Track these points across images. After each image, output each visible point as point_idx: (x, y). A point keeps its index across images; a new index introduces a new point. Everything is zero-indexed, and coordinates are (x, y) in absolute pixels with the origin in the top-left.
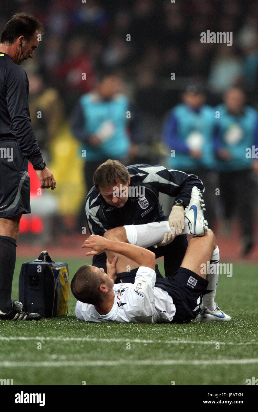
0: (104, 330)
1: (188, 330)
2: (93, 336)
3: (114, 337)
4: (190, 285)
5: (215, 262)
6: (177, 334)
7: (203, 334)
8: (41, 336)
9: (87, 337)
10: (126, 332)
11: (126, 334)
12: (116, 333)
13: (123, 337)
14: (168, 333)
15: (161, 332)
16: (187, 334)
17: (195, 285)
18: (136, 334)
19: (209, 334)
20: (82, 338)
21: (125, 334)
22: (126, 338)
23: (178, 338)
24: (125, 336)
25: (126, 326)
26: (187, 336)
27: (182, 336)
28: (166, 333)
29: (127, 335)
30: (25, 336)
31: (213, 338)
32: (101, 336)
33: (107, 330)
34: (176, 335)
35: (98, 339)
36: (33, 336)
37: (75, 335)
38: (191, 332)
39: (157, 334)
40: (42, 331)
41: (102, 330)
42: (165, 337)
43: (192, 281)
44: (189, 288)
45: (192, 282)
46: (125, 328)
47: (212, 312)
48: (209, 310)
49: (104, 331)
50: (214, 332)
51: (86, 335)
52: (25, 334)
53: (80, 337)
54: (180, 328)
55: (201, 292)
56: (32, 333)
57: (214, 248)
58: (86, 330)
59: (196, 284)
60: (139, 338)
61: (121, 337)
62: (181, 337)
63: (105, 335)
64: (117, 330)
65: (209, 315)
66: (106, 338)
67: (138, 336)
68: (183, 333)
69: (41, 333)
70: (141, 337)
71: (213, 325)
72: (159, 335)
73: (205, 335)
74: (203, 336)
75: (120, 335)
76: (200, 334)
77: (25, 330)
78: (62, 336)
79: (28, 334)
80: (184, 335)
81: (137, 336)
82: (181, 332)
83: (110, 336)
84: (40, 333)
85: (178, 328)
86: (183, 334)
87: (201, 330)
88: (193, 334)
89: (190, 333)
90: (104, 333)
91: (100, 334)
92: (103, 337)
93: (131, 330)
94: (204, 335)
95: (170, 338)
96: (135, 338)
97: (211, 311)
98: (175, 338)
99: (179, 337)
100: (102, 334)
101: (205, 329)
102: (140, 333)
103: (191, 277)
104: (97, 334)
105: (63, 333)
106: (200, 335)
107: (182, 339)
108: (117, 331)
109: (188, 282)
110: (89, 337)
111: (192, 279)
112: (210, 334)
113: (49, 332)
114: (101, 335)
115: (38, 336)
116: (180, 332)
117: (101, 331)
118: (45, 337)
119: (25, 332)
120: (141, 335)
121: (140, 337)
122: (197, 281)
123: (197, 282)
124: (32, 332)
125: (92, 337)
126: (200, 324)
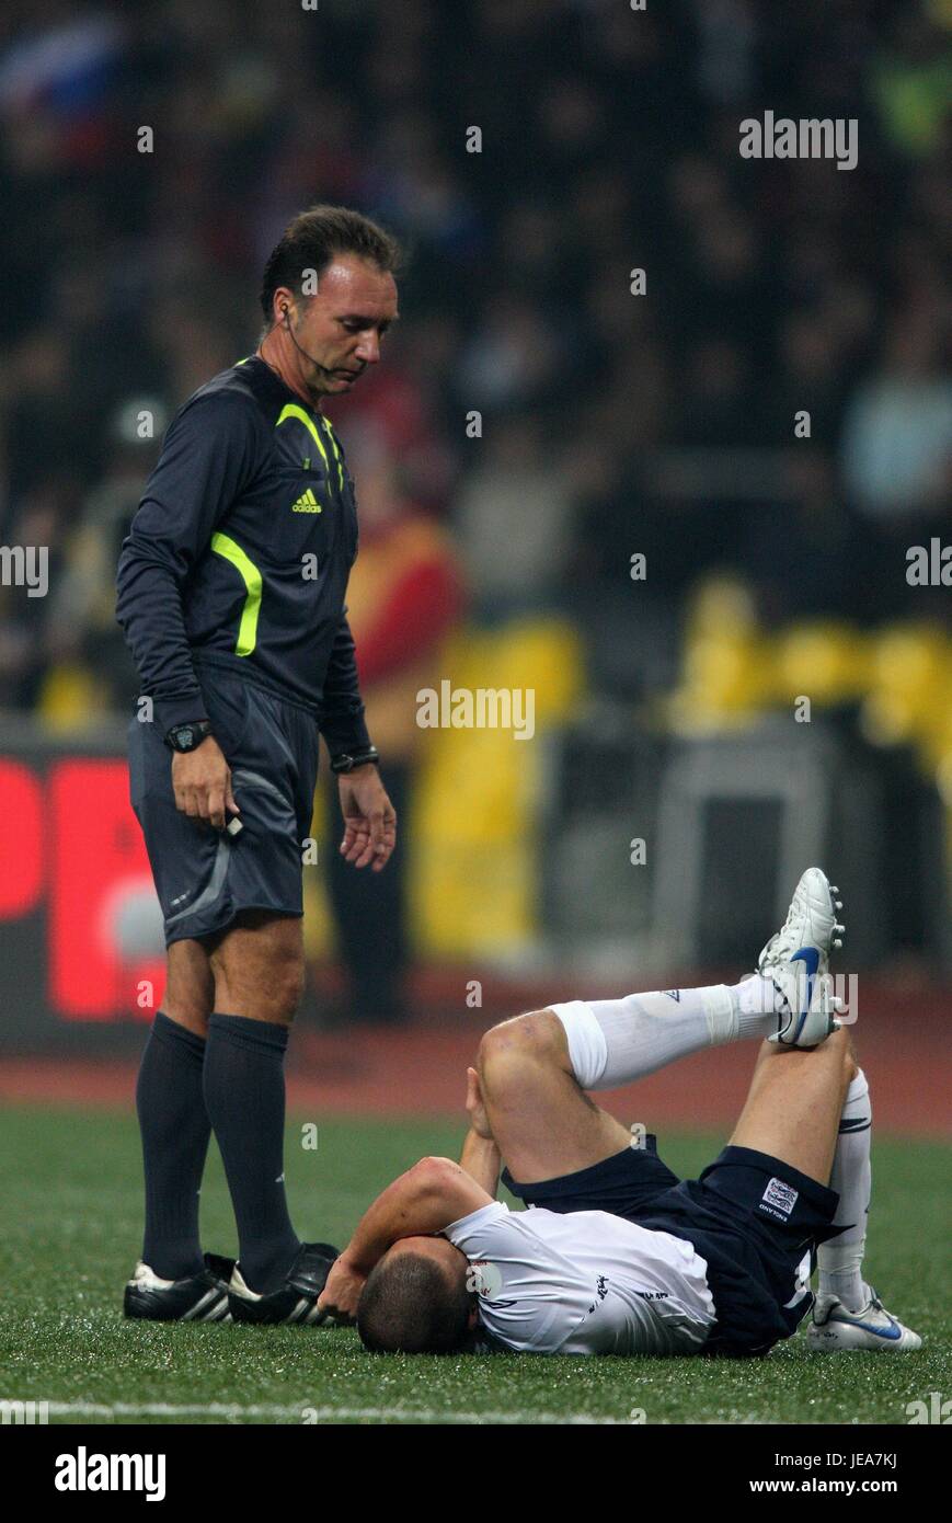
0: (461, 1381)
1: (770, 1381)
2: (419, 1402)
3: (499, 1408)
4: (771, 1211)
5: (858, 1126)
6: (729, 1395)
7: (824, 1398)
8: (229, 1402)
9: (400, 1405)
10: (540, 1388)
11: (541, 1397)
12: (503, 1391)
13: (529, 1408)
14: (695, 1392)
15: (669, 1389)
16: (765, 1396)
17: (791, 1208)
18: (577, 1397)
19: (844, 1396)
20: (382, 1409)
21: (537, 1397)
22: (541, 1411)
23: (734, 1411)
24: (538, 1404)
25: (543, 1365)
26: (766, 1403)
27: (748, 1402)
28: (689, 1391)
29: (543, 1400)
30: (171, 1402)
31: (859, 1411)
32: (449, 1402)
33: (472, 1380)
34: (723, 1399)
35: (438, 1412)
36: (202, 1402)
37: (354, 1397)
38: (781, 1390)
39: (656, 1398)
40: (233, 1384)
41: (453, 1379)
42: (686, 1408)
43: (777, 1197)
44: (768, 1220)
45: (780, 1200)
46: (540, 1374)
47: (855, 1316)
48: (844, 1309)
49: (459, 1384)
50: (861, 1391)
51: (393, 1400)
52: (169, 1393)
53: (373, 1405)
54: (740, 1375)
55: (812, 1236)
56: (195, 1389)
57: (853, 1077)
58: (394, 1381)
59: (792, 1204)
60: (590, 1410)
61: (521, 1406)
62: (742, 1408)
63: (463, 1399)
64: (509, 1382)
65: (846, 1327)
66: (468, 1411)
67: (587, 1403)
68: (752, 1392)
69: (231, 1388)
70: (597, 1405)
71: (860, 1363)
72: (663, 1399)
73: (831, 1401)
74: (823, 1403)
75: (520, 1401)
76: (814, 1397)
77: (169, 1380)
78: (307, 1401)
79: (180, 1393)
80: (756, 1399)
81: (581, 1404)
82: (741, 1389)
83: (483, 1402)
84: (225, 1391)
85: (733, 1375)
86: (750, 1395)
87: (816, 1382)
88: (785, 1397)
89: (777, 1393)
90: (459, 1393)
91: (447, 1395)
92: (457, 1407)
93: (559, 1381)
94: (828, 1399)
95: (704, 1409)
96: (574, 1410)
97: (853, 1312)
98: (722, 1411)
99: (737, 1406)
100: (455, 1393)
101: (831, 1378)
102: (595, 1392)
103: (774, 1180)
104: (436, 1394)
105: (309, 1390)
106: (813, 1402)
107: (746, 1416)
108: (507, 1385)
109: (765, 1198)
110: (405, 1407)
111: (779, 1189)
112: (849, 1396)
113: (260, 1386)
114: (451, 1398)
115: (220, 1401)
116: (738, 1391)
117: (449, 1383)
118: (244, 1403)
119: (171, 1385)
120: (596, 1400)
121: (592, 1406)
122: (796, 1194)
123: (795, 1199)
124: (196, 1385)
125: (418, 1407)
126: (812, 1361)
